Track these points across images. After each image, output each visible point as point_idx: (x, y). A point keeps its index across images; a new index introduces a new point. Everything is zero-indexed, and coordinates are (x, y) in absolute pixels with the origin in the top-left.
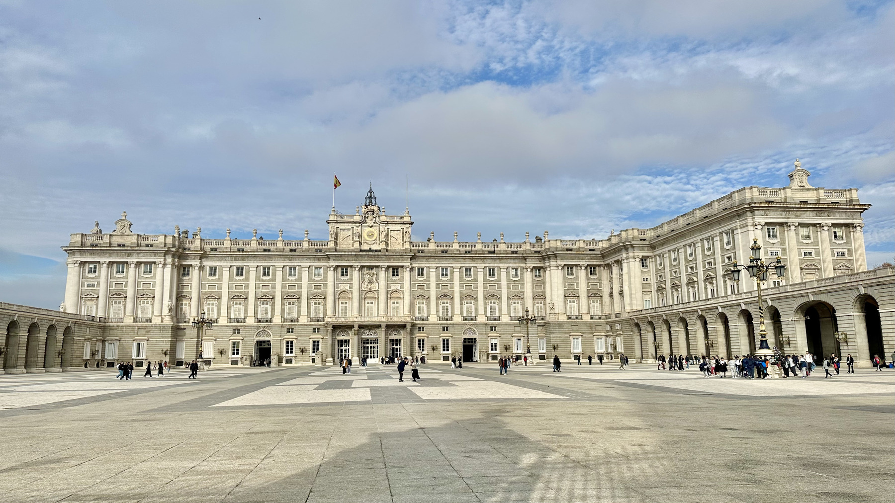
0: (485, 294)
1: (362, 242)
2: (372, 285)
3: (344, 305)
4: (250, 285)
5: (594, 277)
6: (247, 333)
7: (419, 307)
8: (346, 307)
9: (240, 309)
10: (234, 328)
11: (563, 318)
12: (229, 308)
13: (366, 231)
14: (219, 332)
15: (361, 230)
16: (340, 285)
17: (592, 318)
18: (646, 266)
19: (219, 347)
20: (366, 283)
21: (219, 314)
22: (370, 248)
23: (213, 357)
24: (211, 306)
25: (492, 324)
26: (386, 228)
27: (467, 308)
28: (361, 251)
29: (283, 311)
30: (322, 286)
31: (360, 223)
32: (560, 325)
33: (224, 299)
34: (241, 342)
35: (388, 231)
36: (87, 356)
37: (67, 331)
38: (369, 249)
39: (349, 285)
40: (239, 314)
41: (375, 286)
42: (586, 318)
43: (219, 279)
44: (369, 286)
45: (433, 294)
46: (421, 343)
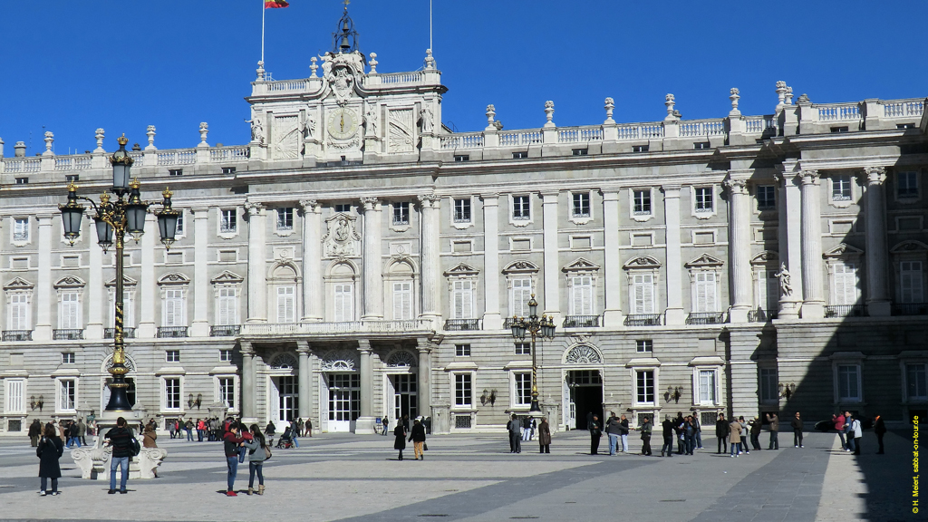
0: (625, 257)
1: (325, 143)
2: (347, 246)
3: (286, 295)
4: (91, 254)
5: (909, 201)
6: (87, 362)
7: (459, 296)
8: (289, 301)
9: (73, 309)
10: (63, 350)
11: (813, 314)
12: (54, 306)
13: (332, 114)
14: (34, 359)
15: (323, 114)
16: (274, 247)
17: (895, 312)
19: (36, 392)
20: (333, 243)
21: (34, 319)
22: (343, 158)
23: (25, 413)
24: (19, 304)
25: (640, 332)
26: (379, 104)
27: (578, 295)
28: (319, 165)
29: (158, 311)
30: (237, 252)
31: (317, 98)
33: (44, 287)
34: (77, 381)
35: (383, 114)
38: (339, 159)
39: (294, 247)
40: (73, 319)
41: (353, 248)
42: (880, 313)
43: (33, 243)
44: (339, 250)
45: (493, 262)
46: (464, 384)
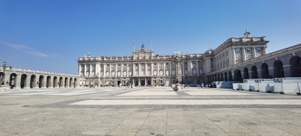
1: (141, 57)
3: (137, 72)
4: (116, 68)
5: (201, 64)
6: (115, 79)
7: (155, 73)
10: (113, 78)
11: (192, 75)
12: (112, 73)
13: (142, 55)
16: (136, 68)
17: (200, 75)
18: (213, 61)
21: (109, 75)
29: (123, 74)
30: (132, 68)
31: (140, 52)
32: (191, 77)
33: (111, 71)
34: (114, 81)
36: (81, 84)
37: (75, 79)
38: (142, 59)
39: (138, 68)
40: (114, 75)
41: (144, 68)
42: (198, 75)
43: (109, 67)
44: (142, 68)
45: (159, 69)
46: (155, 81)
